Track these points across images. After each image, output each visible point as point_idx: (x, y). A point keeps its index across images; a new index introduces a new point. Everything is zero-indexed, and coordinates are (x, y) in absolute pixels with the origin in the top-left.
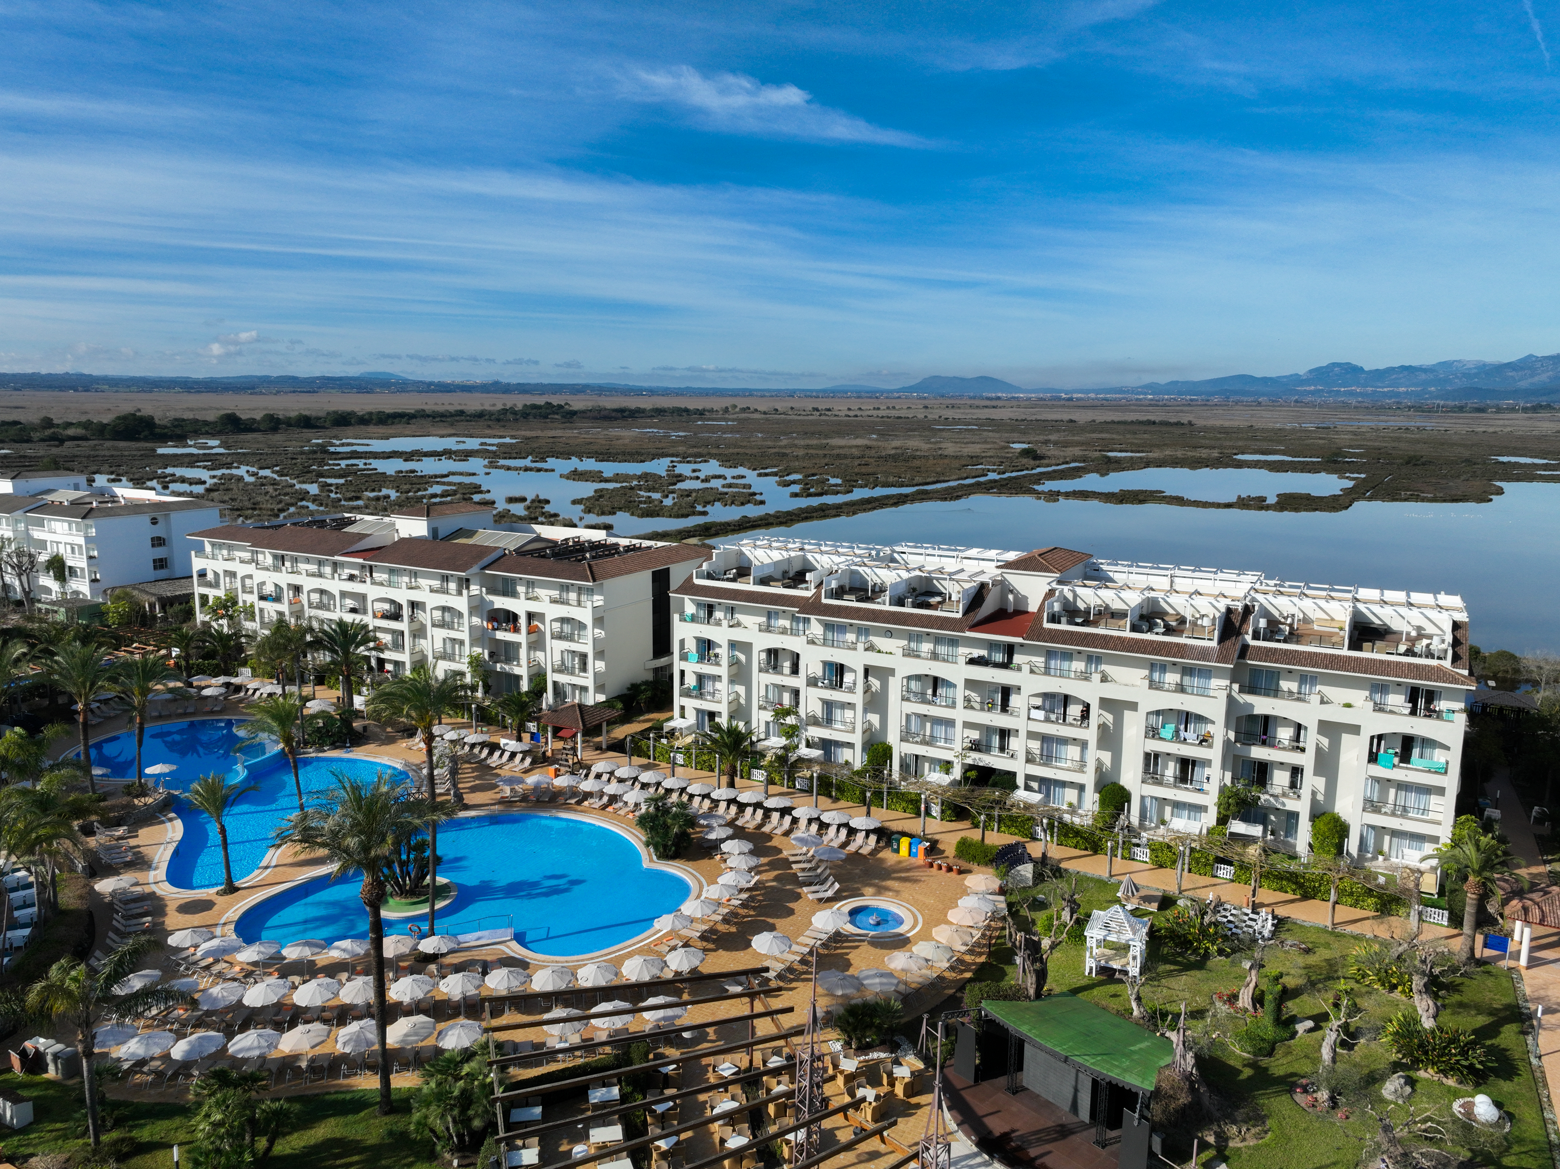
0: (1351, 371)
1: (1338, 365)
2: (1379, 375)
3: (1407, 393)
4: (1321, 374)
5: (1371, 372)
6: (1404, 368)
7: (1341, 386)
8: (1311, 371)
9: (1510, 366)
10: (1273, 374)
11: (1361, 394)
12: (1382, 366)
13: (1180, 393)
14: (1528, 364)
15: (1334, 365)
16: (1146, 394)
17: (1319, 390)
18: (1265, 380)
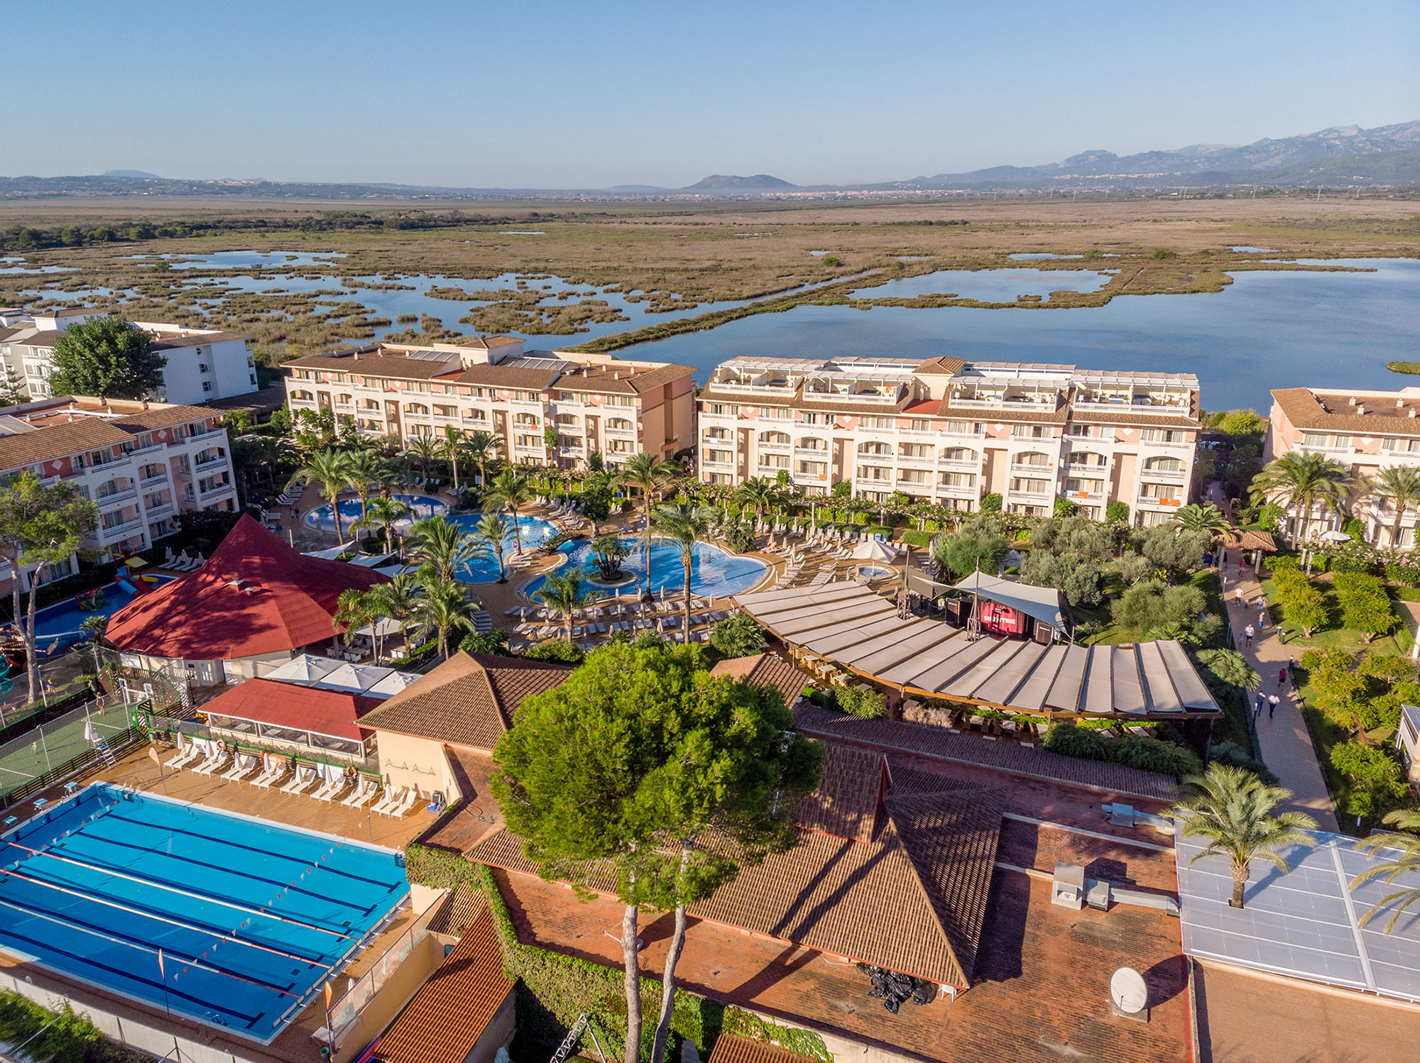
0: (1106, 159)
1: (1093, 152)
2: (1131, 161)
3: (1154, 179)
4: (1078, 162)
5: (1122, 159)
6: (1152, 153)
7: (1095, 173)
8: (1068, 160)
9: (1247, 149)
10: (1033, 165)
11: (1114, 182)
12: (1133, 153)
13: (946, 187)
14: (1262, 148)
15: (1090, 153)
16: (915, 189)
17: (1077, 179)
18: (1025, 170)
